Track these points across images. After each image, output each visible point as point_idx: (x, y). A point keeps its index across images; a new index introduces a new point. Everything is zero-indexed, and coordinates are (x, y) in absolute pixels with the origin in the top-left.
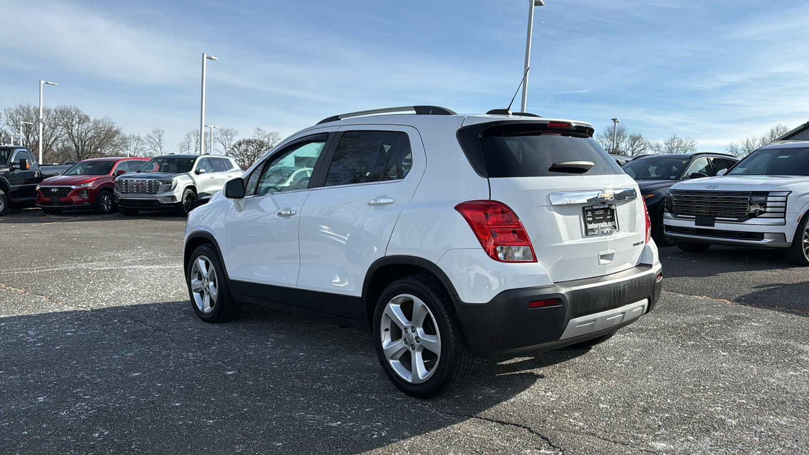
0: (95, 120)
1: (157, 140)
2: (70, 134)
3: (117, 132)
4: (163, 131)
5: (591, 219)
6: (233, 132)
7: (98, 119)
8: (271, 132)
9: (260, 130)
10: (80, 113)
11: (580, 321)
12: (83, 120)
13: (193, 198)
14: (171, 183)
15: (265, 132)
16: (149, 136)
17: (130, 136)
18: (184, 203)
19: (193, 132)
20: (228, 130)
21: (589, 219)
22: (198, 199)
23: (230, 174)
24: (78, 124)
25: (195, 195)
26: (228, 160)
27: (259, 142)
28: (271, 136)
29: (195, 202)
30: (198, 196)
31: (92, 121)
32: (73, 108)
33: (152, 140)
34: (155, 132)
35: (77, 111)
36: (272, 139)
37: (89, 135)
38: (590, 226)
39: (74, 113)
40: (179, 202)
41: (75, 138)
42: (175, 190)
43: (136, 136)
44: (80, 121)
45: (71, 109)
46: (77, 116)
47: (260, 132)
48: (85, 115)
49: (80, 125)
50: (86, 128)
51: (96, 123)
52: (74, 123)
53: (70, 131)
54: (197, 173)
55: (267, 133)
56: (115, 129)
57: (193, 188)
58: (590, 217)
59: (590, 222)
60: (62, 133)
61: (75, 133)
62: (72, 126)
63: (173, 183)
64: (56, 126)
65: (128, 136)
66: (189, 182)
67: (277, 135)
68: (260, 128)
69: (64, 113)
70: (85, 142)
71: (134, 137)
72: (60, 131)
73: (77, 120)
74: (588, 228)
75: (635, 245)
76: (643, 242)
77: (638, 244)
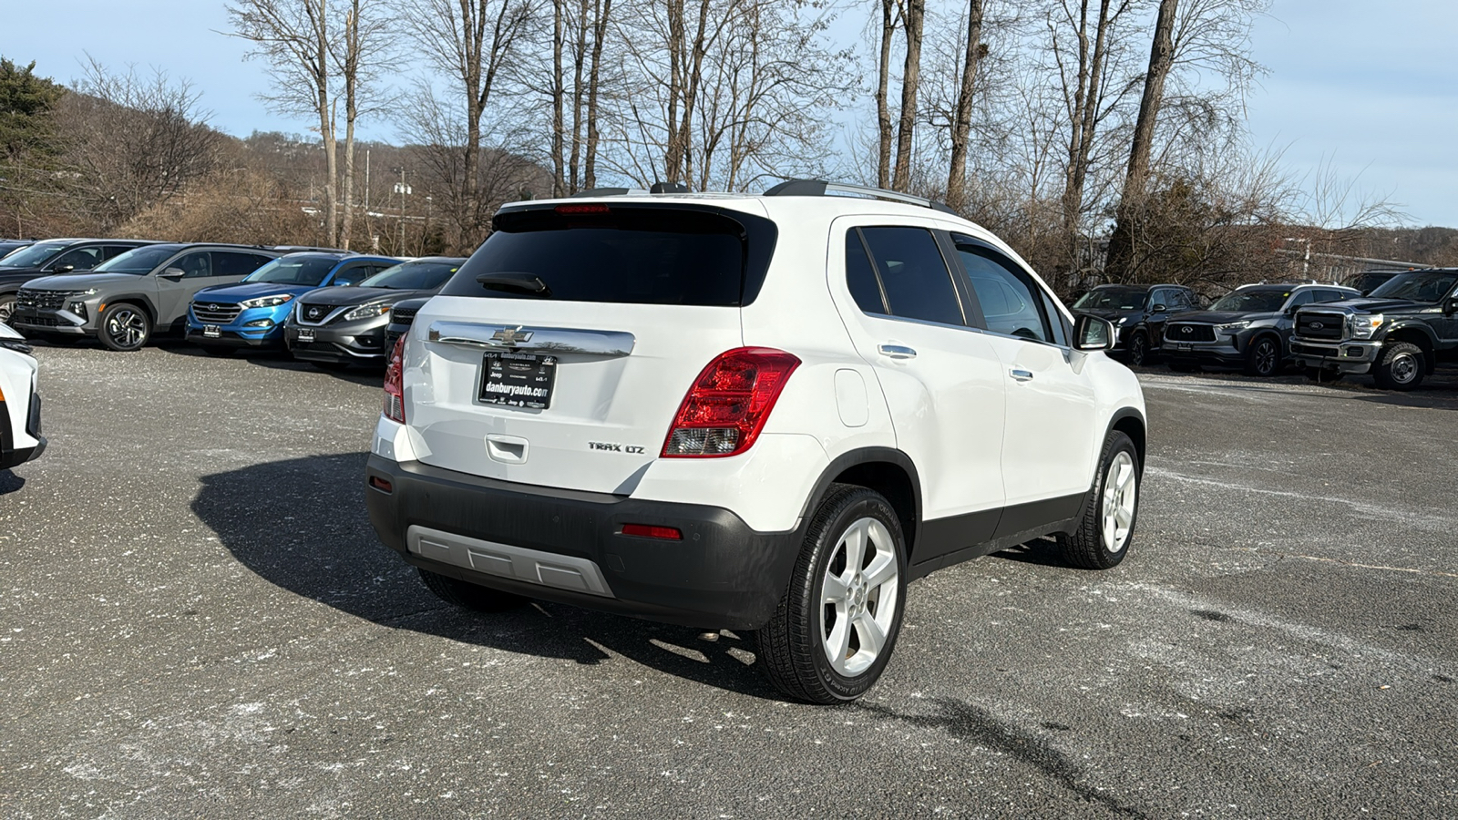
5: (499, 376)
11: (436, 536)
21: (493, 375)
38: (491, 388)
58: (497, 372)
59: (496, 381)
74: (488, 390)
75: (599, 447)
76: (641, 449)
77: (613, 448)
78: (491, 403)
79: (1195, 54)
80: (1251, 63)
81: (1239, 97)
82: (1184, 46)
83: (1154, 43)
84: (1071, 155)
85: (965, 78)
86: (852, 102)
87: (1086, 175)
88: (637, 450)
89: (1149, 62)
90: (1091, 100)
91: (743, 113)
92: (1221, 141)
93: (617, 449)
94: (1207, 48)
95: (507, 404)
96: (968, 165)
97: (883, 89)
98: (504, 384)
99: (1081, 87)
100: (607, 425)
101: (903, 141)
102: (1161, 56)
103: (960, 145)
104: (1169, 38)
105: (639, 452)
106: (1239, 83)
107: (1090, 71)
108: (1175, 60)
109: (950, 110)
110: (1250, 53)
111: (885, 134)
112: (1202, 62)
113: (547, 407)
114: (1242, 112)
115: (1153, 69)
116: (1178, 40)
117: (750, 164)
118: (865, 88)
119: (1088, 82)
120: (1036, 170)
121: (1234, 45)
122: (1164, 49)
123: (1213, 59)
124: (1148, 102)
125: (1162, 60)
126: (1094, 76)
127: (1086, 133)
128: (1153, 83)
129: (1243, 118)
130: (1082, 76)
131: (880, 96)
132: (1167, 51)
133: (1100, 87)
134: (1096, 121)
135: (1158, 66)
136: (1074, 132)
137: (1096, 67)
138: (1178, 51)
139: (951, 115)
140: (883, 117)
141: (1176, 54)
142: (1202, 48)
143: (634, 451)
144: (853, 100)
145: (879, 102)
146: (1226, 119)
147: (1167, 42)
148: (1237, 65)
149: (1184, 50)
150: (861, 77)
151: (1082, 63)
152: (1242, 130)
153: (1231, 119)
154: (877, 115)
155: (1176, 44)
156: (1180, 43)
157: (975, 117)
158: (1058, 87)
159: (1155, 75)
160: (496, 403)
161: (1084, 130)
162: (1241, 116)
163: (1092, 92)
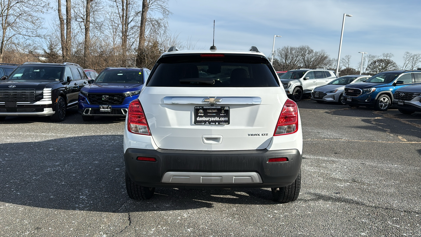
0: (316, 52)
1: (347, 61)
2: (304, 59)
3: (326, 57)
4: (351, 56)
6: (391, 55)
7: (317, 51)
8: (416, 54)
9: (408, 53)
10: (310, 49)
11: (174, 174)
12: (311, 52)
13: (300, 92)
14: (288, 84)
15: (411, 54)
16: (343, 59)
17: (333, 59)
18: (294, 94)
19: (368, 56)
20: (387, 54)
22: (303, 93)
23: (327, 80)
24: (308, 54)
25: (301, 91)
26: (328, 72)
27: (387, 61)
28: (416, 56)
29: (301, 94)
30: (303, 91)
31: (314, 52)
32: (306, 46)
33: (344, 61)
34: (347, 56)
35: (308, 48)
36: (416, 58)
37: (312, 60)
39: (307, 49)
40: (291, 94)
41: (305, 61)
42: (289, 88)
43: (336, 59)
44: (309, 52)
45: (305, 47)
46: (307, 50)
47: (408, 54)
48: (311, 50)
49: (309, 55)
50: (311, 56)
51: (316, 53)
52: (306, 53)
53: (304, 58)
54: (305, 79)
55: (413, 54)
56: (325, 56)
57: (300, 87)
58: (201, 113)
59: (202, 116)
60: (300, 59)
61: (306, 59)
62: (305, 55)
63: (289, 84)
64: (298, 55)
65: (331, 59)
66: (298, 84)
67: (419, 56)
68: (409, 52)
69: (302, 49)
70: (310, 63)
71: (335, 60)
72: (300, 58)
73: (308, 52)
74: (197, 120)
75: (252, 135)
76: (267, 134)
77: (257, 135)
78: (202, 124)
79: (155, 7)
80: (168, 11)
81: (166, 20)
82: (151, 4)
83: (143, 2)
84: (123, 34)
85: (87, 7)
86: (47, 12)
87: (128, 40)
88: (266, 134)
89: (142, 8)
90: (126, 18)
91: (6, 12)
92: (162, 32)
93: (259, 135)
94: (158, 6)
95: (210, 124)
96: (90, 34)
97: (60, 8)
98: (205, 117)
99: (123, 13)
100: (254, 128)
101: (68, 26)
102: (145, 6)
103: (88, 28)
104: (147, 1)
105: (266, 135)
106: (165, 16)
107: (125, 9)
108: (149, 8)
109: (83, 16)
110: (168, 8)
111: (62, 23)
112: (156, 9)
113: (229, 124)
114: (167, 24)
115: (143, 10)
116: (149, 2)
117: (10, 30)
118: (51, 7)
119: (125, 12)
120: (114, 37)
121: (164, 6)
122: (146, 5)
123: (159, 9)
124: (143, 20)
125: (146, 7)
126: (126, 10)
127: (126, 27)
128: (144, 14)
129: (167, 26)
130: (123, 10)
131: (59, 11)
132: (147, 5)
133: (128, 13)
134: (128, 24)
135: (145, 9)
136: (123, 26)
137: (127, 8)
138: (150, 5)
139: (83, 18)
140: (61, 17)
141: (149, 6)
142: (156, 5)
143: (265, 135)
144: (47, 11)
145: (59, 12)
146: (164, 26)
147: (146, 2)
148: (165, 12)
149: (151, 6)
150: (49, 3)
151: (123, 6)
152: (168, 29)
153: (165, 26)
154: (58, 16)
155: (149, 3)
156: (150, 3)
157: (91, 19)
158: (117, 13)
159: (144, 12)
160: (204, 124)
161: (125, 26)
162: (167, 25)
163: (126, 15)
